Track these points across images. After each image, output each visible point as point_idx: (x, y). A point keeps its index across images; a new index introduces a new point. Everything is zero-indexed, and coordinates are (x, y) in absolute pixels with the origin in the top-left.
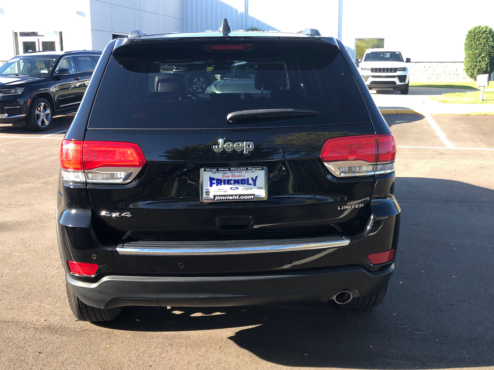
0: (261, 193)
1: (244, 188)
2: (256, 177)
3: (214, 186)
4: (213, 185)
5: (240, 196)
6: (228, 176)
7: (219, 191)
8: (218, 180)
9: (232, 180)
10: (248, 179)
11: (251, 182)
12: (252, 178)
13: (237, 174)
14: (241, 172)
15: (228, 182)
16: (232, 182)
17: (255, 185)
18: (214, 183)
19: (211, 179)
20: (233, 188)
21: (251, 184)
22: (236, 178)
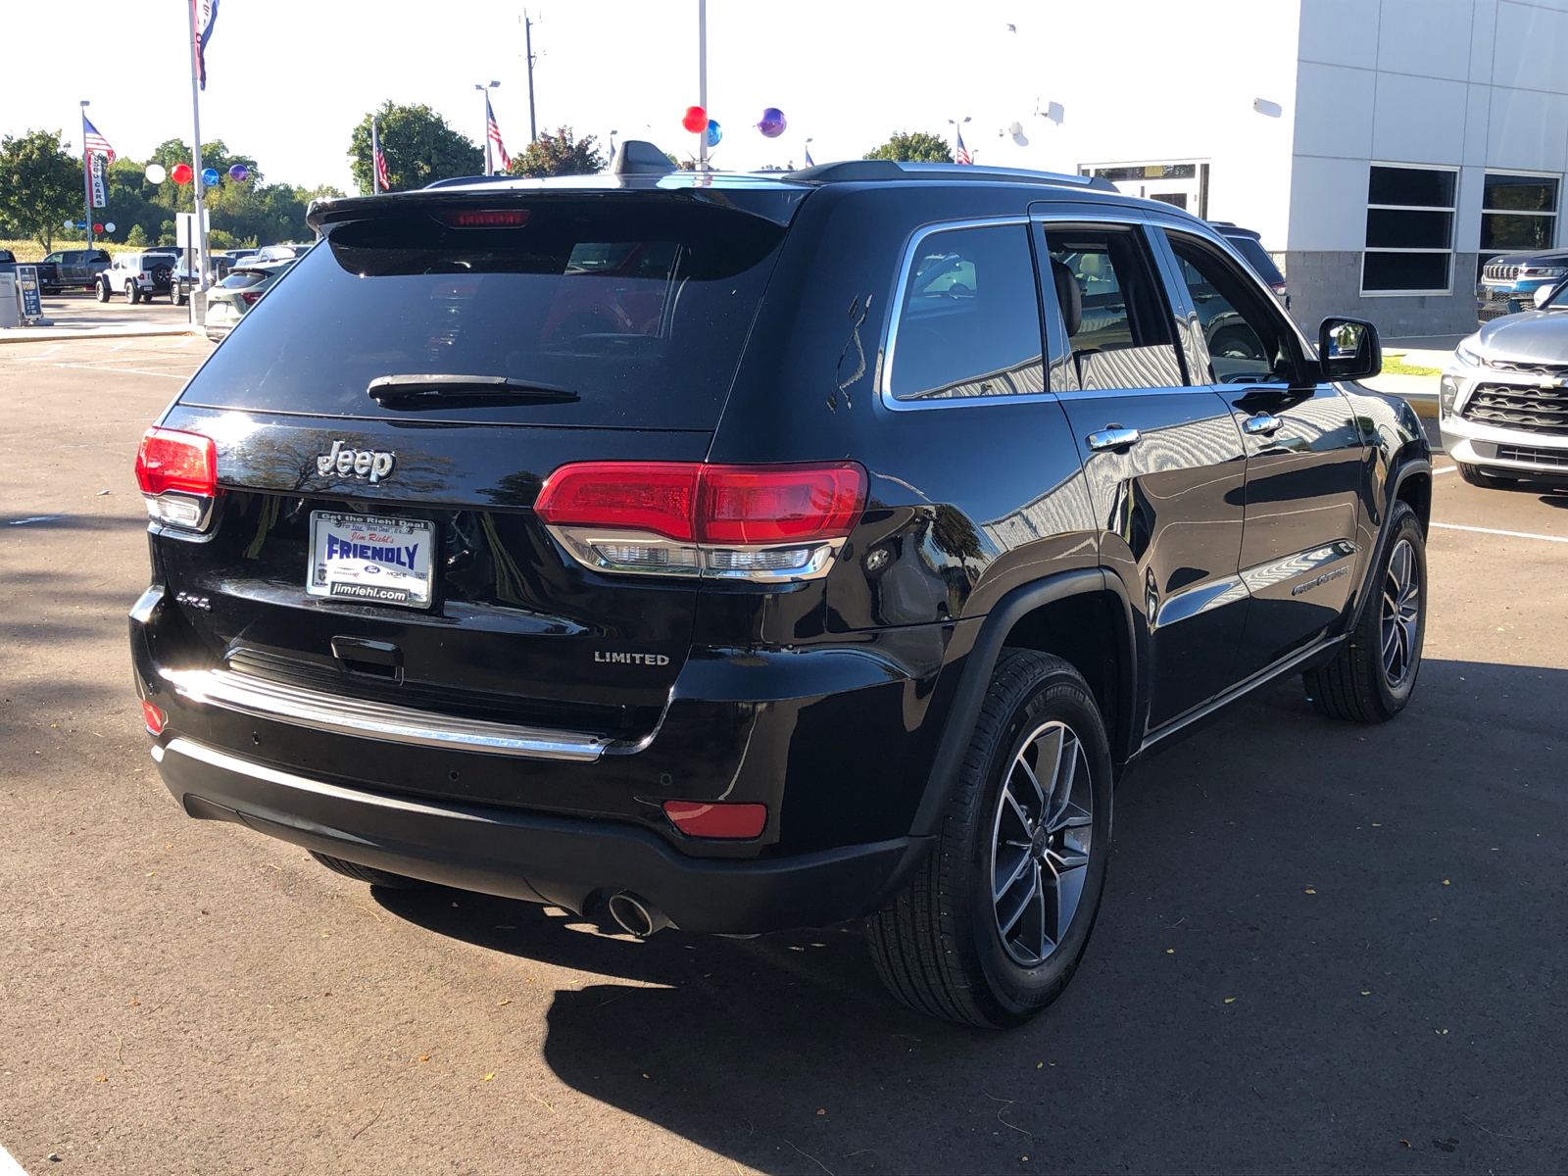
0: (420, 588)
1: (390, 571)
2: (415, 547)
3: (336, 556)
4: (334, 555)
5: (380, 589)
6: (363, 538)
7: (343, 571)
8: (344, 544)
9: (368, 548)
10: (399, 549)
11: (404, 558)
12: (407, 549)
13: (380, 534)
14: (387, 531)
15: (361, 552)
16: (370, 553)
17: (411, 567)
18: (336, 552)
19: (332, 540)
20: (370, 569)
21: (404, 564)
22: (378, 545)
